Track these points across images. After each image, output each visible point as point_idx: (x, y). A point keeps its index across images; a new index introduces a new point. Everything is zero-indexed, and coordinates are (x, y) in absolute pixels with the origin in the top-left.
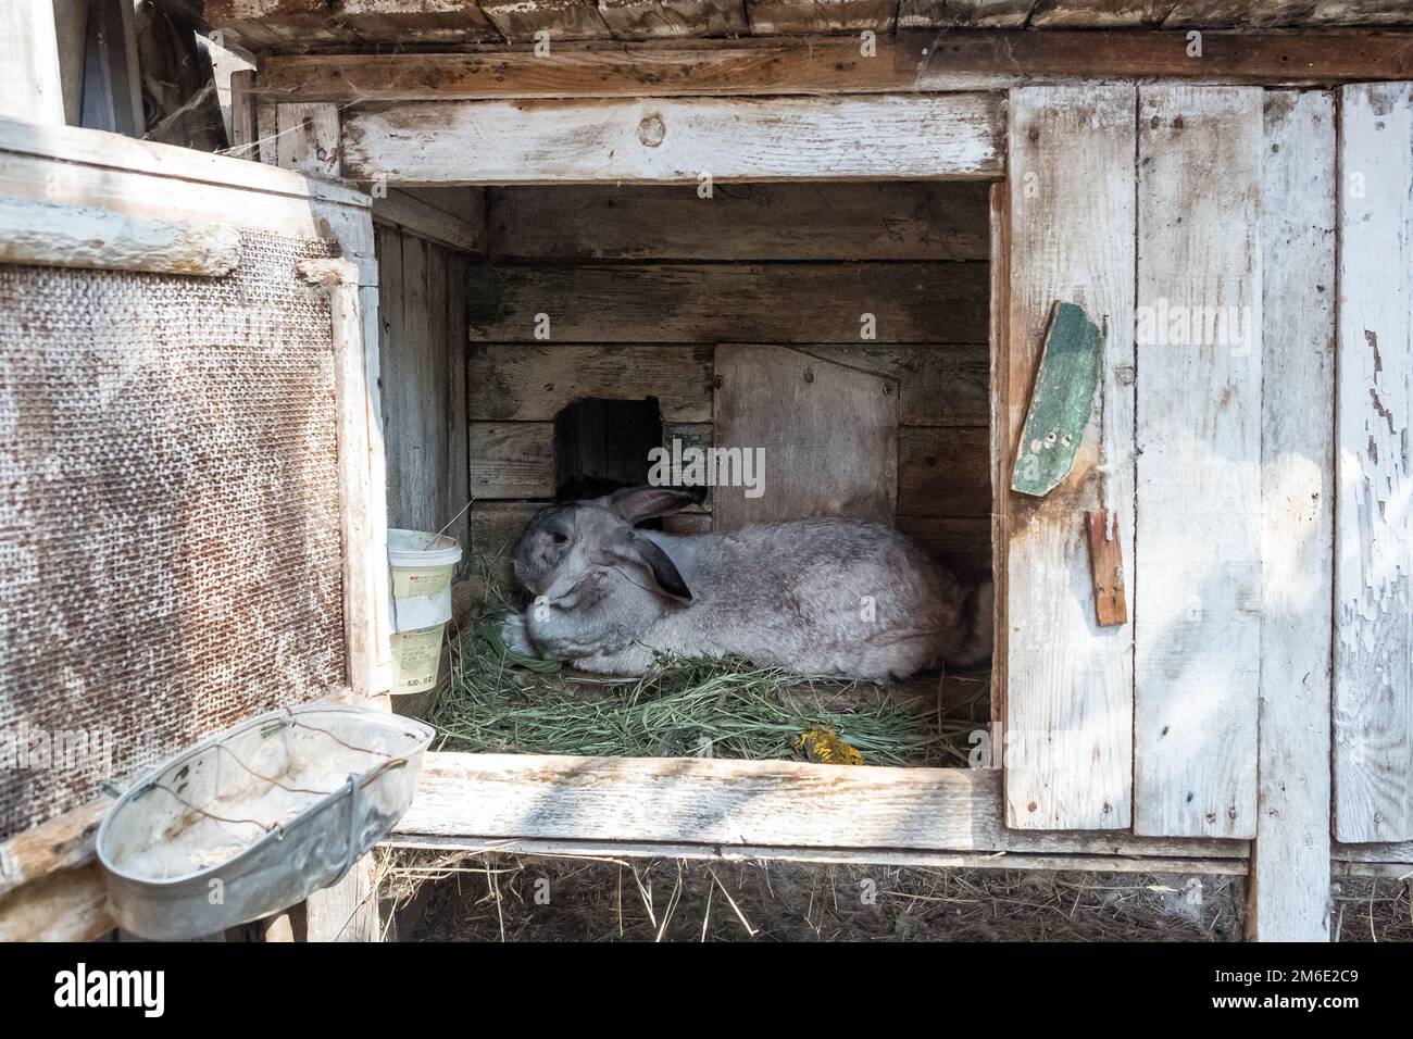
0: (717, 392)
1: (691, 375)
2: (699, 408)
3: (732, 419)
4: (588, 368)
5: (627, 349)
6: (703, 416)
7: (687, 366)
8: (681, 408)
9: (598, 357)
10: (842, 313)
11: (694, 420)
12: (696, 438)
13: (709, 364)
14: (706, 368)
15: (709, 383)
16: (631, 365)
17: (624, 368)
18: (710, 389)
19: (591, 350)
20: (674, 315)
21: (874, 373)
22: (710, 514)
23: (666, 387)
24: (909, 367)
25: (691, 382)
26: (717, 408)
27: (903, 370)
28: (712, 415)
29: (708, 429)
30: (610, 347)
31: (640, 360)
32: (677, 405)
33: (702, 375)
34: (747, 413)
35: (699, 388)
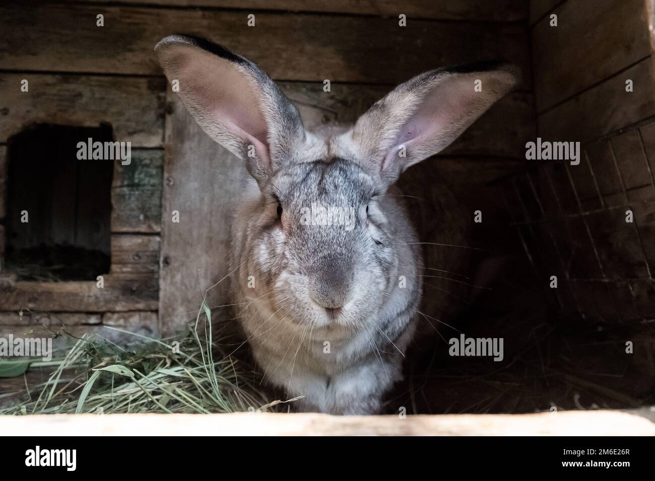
0: (169, 118)
1: (144, 103)
2: (150, 133)
3: (182, 142)
4: (44, 94)
5: (84, 78)
6: (155, 142)
7: (141, 95)
8: (134, 133)
9: (54, 85)
10: (284, 55)
11: (146, 145)
12: (147, 162)
13: (162, 94)
14: (159, 98)
15: (162, 111)
16: (87, 92)
17: (80, 95)
18: (162, 117)
19: (49, 79)
20: (131, 50)
21: (315, 106)
22: (158, 234)
23: (120, 114)
24: (344, 103)
25: (145, 110)
26: (169, 132)
27: (339, 105)
28: (163, 139)
29: (159, 154)
30: (67, 76)
31: (96, 89)
32: (131, 130)
33: (155, 103)
34: (196, 139)
35: (151, 116)
